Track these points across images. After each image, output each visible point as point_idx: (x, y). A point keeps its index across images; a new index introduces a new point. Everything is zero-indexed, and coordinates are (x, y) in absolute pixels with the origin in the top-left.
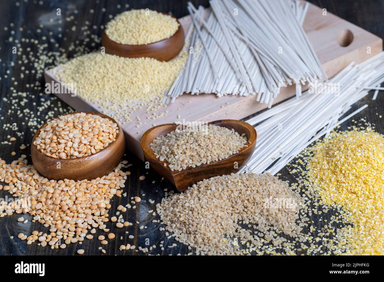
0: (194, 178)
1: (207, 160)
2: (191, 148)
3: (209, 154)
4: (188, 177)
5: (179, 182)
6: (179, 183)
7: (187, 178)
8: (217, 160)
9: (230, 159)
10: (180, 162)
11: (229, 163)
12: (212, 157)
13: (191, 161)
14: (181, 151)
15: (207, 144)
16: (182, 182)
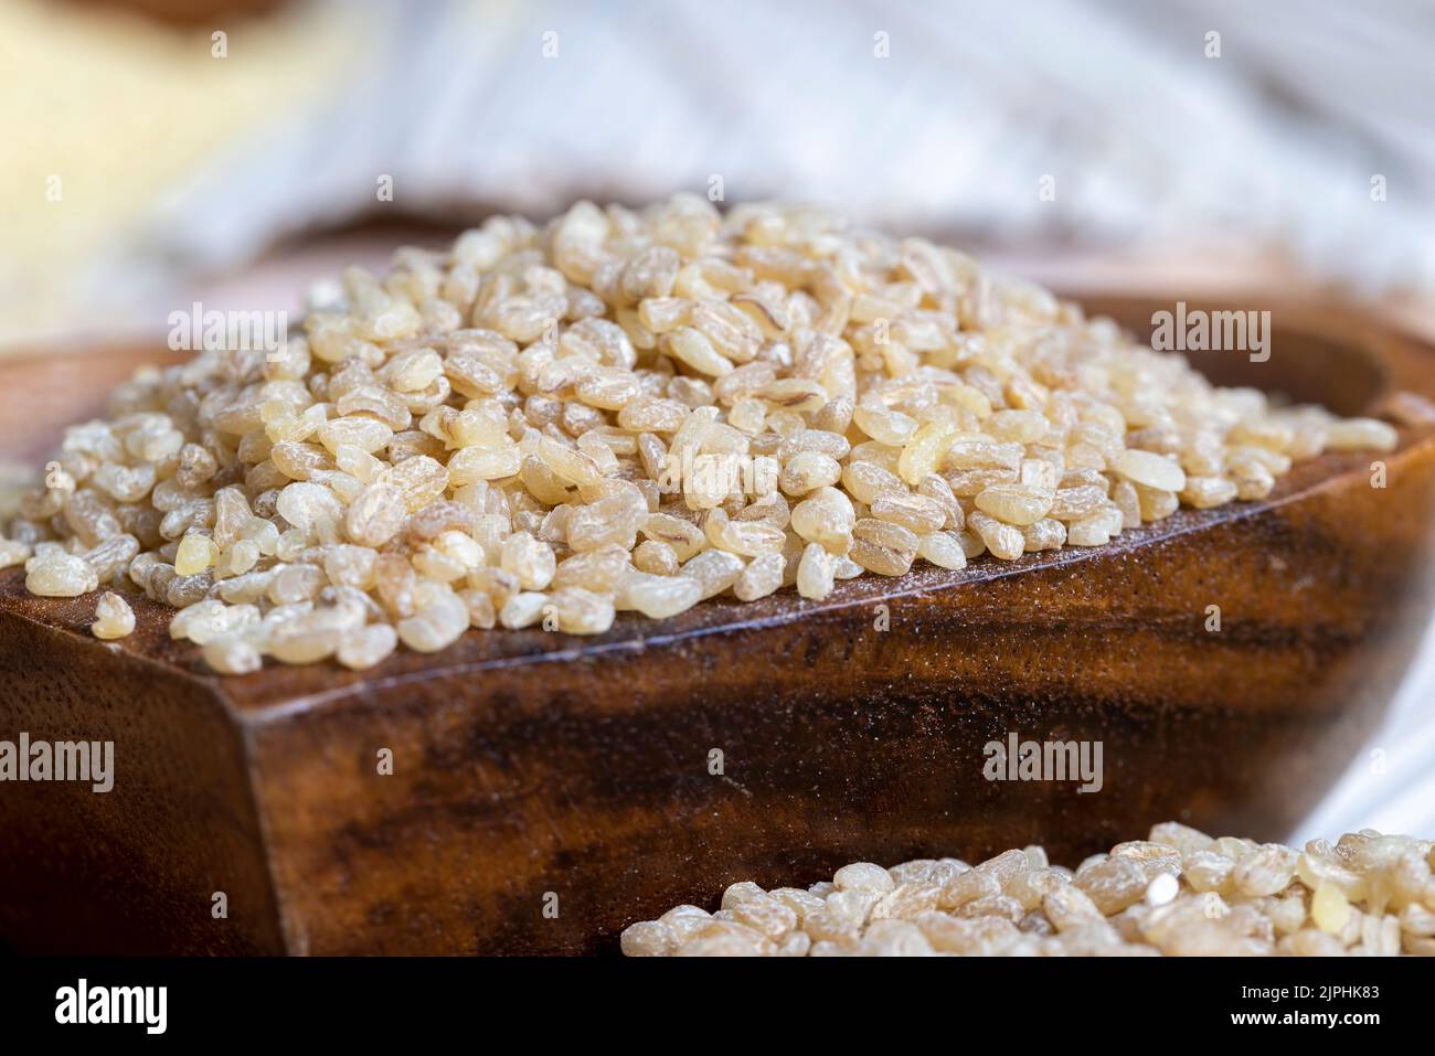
0: (580, 831)
1: (796, 545)
2: (522, 392)
3: (820, 467)
4: (488, 782)
5: (341, 856)
6: (335, 880)
7: (469, 813)
8: (951, 555)
9: (1145, 553)
10: (353, 565)
11: (1127, 629)
12: (864, 510)
13: (532, 559)
14: (380, 434)
15: (782, 352)
16: (383, 881)
